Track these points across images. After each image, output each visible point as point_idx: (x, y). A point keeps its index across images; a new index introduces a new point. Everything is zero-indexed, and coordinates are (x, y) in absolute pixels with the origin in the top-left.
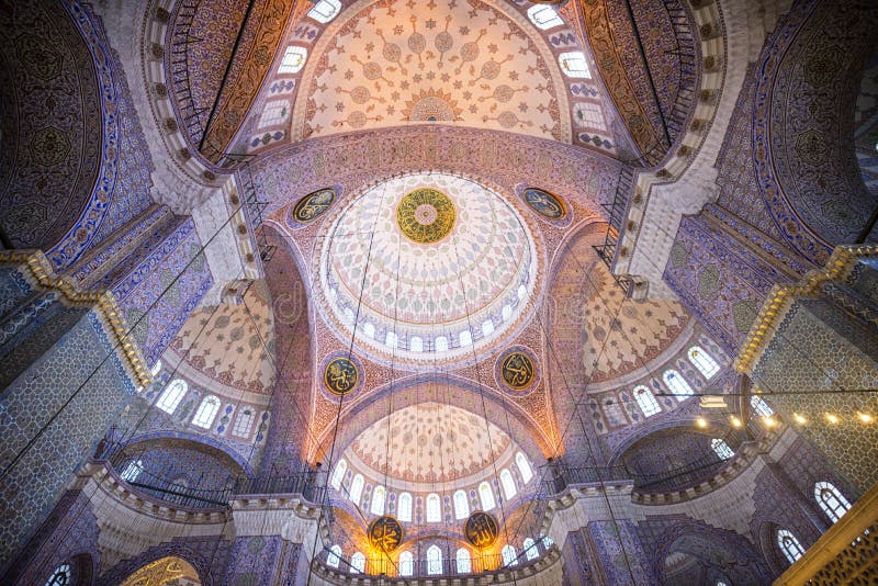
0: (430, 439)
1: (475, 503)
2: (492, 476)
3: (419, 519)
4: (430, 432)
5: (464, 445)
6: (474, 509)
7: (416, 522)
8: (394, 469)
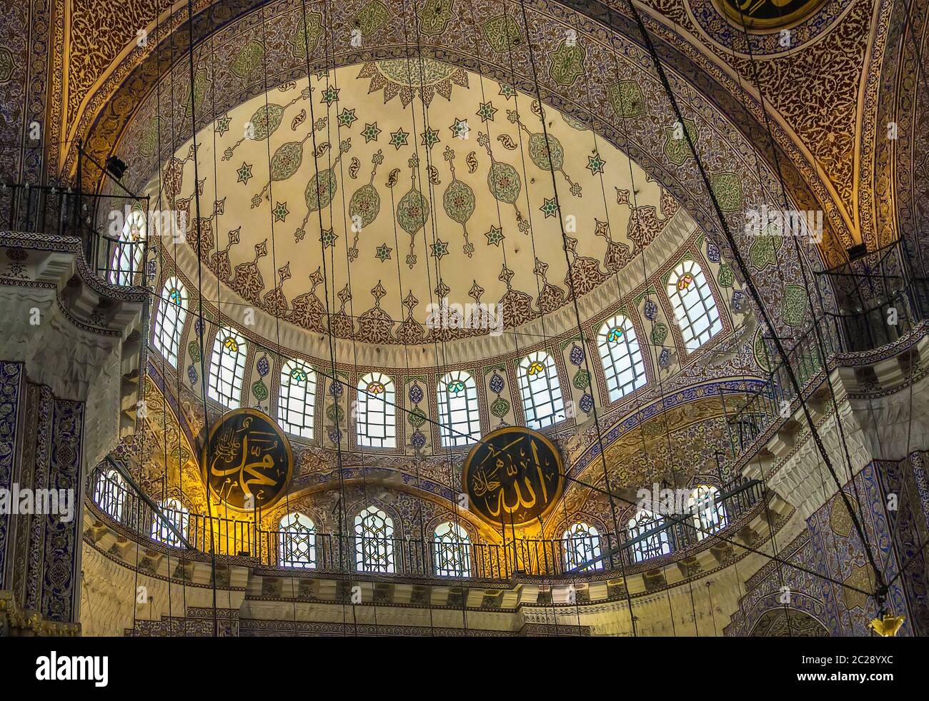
0: (389, 201)
1: (500, 408)
2: (567, 336)
3: (336, 435)
4: (392, 179)
5: (495, 236)
6: (495, 422)
7: (327, 442)
8: (269, 286)
